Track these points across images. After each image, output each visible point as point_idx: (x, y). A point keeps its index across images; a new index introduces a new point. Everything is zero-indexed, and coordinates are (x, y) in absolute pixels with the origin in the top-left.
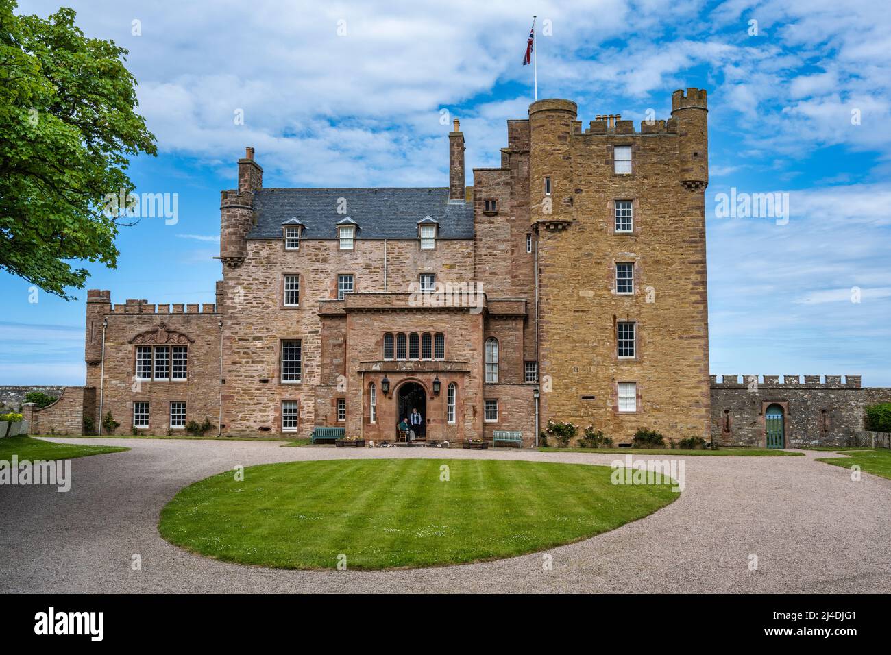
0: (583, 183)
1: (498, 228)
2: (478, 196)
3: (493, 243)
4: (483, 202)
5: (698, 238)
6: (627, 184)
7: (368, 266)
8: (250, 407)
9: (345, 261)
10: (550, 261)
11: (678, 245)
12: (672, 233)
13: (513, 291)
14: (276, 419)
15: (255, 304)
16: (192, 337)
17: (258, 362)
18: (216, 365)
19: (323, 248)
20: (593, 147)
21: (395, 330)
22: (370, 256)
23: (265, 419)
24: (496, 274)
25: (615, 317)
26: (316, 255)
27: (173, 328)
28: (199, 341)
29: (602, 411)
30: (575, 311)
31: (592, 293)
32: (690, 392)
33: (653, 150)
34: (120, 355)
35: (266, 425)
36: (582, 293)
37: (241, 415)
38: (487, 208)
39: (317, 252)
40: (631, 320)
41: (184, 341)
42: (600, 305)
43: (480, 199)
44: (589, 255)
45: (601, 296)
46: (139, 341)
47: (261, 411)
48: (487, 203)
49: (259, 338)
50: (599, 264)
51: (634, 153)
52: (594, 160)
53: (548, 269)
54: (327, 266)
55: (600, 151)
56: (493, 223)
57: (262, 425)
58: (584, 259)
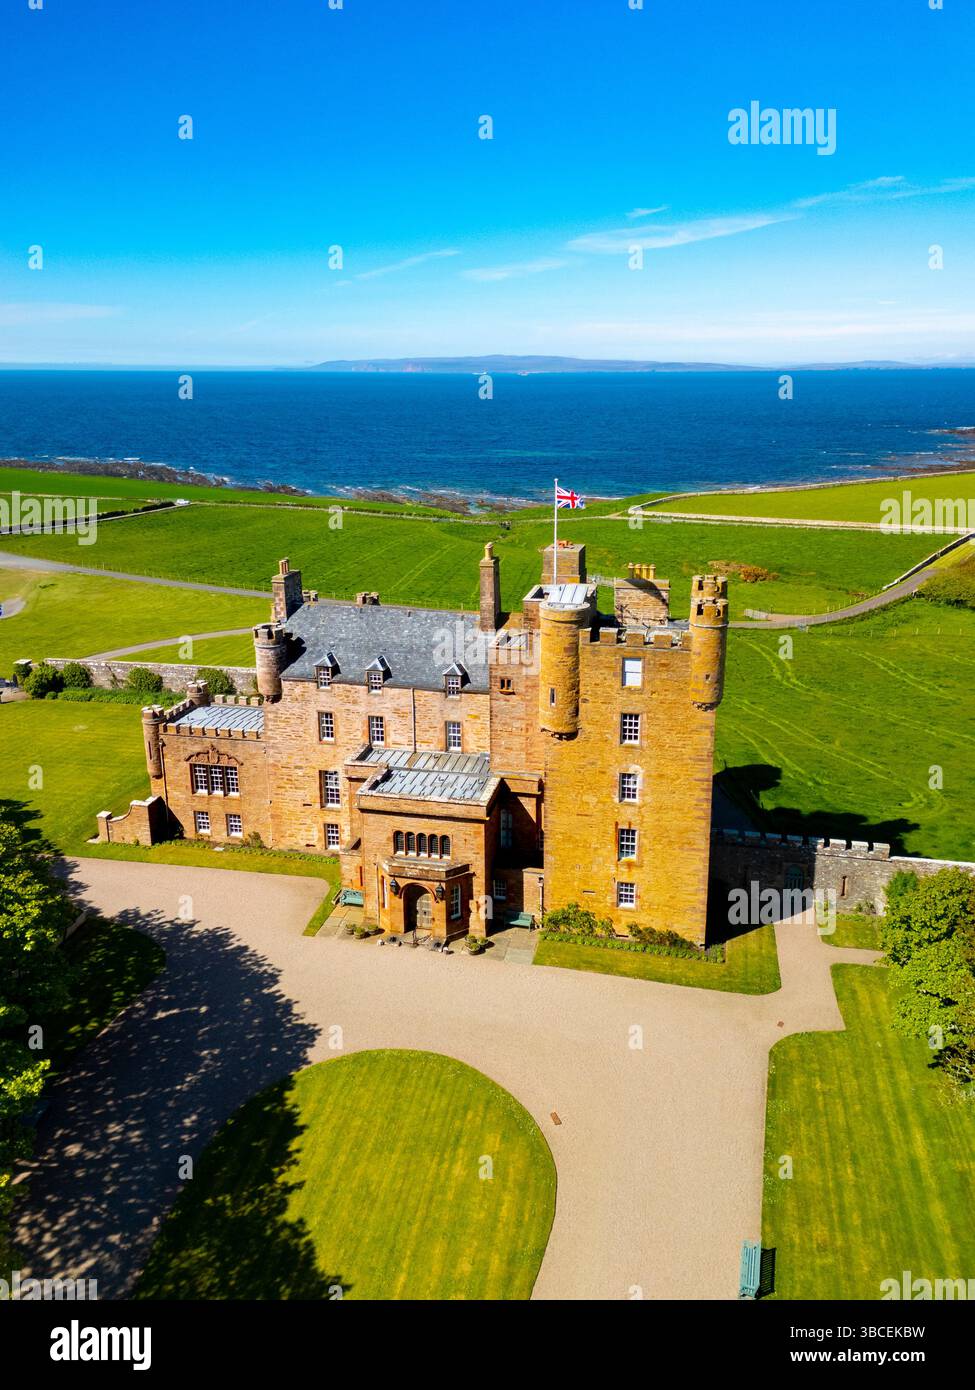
0: (589, 693)
1: (513, 707)
2: (494, 674)
3: (508, 721)
4: (498, 680)
5: (706, 757)
6: (635, 697)
7: (396, 711)
8: (296, 826)
9: (375, 704)
10: (555, 766)
11: (685, 762)
12: (679, 750)
13: (528, 766)
14: (319, 839)
15: (293, 736)
16: (240, 759)
17: (300, 788)
18: (263, 786)
19: (353, 691)
20: (601, 658)
21: (405, 830)
22: (398, 702)
23: (310, 837)
24: (511, 749)
25: (617, 824)
26: (347, 697)
27: (222, 750)
28: (247, 764)
29: (601, 905)
30: (578, 815)
31: (595, 800)
32: (689, 897)
33: (664, 665)
34: (178, 770)
35: (311, 843)
36: (585, 798)
37: (289, 832)
38: (503, 686)
39: (348, 694)
40: (633, 828)
41: (233, 763)
42: (604, 811)
43: (496, 677)
44: (593, 764)
45: (604, 803)
46: (193, 760)
47: (306, 831)
48: (503, 682)
49: (300, 768)
50: (603, 773)
51: (644, 667)
52: (602, 671)
53: (553, 773)
54: (357, 707)
55: (608, 662)
56: (508, 701)
57: (308, 842)
58: (589, 767)
